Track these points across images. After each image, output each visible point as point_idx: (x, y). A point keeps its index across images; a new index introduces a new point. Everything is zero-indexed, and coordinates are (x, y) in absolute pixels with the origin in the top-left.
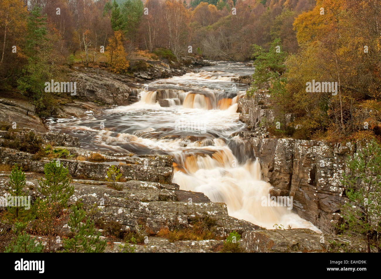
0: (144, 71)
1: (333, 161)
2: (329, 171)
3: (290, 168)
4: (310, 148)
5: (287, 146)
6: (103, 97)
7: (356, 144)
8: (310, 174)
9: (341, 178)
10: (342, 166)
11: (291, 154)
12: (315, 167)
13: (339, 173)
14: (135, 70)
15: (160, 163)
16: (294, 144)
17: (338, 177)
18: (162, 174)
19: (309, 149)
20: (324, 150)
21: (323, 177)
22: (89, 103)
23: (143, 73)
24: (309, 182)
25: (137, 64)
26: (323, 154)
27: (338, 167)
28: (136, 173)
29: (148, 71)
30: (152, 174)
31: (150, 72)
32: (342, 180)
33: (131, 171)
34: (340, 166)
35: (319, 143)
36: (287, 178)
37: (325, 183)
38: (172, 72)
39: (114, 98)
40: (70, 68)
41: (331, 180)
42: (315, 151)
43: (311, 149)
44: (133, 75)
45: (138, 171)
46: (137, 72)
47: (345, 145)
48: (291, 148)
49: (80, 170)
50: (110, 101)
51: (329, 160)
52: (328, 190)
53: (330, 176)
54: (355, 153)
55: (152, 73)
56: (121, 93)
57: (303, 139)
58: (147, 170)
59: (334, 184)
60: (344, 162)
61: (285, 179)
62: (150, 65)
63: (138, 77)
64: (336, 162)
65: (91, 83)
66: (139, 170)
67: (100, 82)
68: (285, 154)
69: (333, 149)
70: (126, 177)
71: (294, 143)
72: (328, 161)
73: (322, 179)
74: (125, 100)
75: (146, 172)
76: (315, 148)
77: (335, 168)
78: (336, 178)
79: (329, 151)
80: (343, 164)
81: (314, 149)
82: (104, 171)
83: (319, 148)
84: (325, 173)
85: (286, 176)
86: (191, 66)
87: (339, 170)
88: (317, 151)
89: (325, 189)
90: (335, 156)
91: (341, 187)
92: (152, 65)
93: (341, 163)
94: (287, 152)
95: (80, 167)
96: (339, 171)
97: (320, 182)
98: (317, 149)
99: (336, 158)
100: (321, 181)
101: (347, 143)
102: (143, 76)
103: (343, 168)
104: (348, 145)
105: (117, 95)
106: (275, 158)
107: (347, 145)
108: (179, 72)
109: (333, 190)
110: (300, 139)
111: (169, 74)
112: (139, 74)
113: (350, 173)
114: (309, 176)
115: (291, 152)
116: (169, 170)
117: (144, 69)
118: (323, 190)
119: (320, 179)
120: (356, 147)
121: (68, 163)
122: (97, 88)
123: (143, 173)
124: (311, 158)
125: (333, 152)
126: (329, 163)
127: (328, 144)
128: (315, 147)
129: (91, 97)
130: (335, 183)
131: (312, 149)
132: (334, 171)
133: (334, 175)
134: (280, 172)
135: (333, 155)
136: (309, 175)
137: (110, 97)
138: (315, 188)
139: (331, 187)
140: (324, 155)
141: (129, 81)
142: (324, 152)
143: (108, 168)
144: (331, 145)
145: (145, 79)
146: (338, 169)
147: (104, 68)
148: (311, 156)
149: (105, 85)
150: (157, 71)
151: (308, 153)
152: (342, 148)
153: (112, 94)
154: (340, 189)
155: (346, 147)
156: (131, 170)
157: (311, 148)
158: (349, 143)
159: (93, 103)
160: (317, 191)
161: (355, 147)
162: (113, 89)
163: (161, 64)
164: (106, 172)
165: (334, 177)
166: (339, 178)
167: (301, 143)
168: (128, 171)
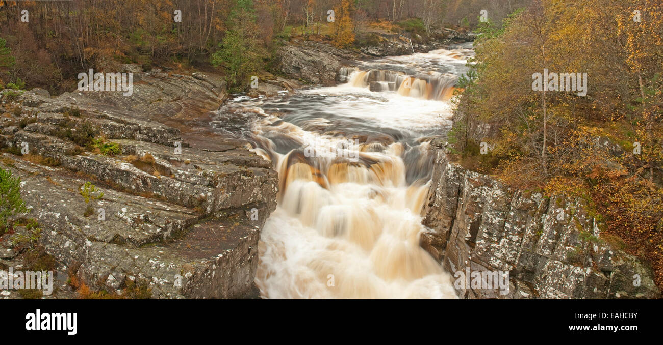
0: (374, 46)
1: (505, 217)
2: (496, 232)
3: (453, 209)
4: (478, 188)
5: (451, 177)
6: (308, 75)
7: (549, 200)
8: (471, 227)
9: (513, 249)
10: (519, 229)
11: (457, 189)
12: (480, 219)
13: (510, 239)
14: (363, 45)
15: (203, 180)
16: (463, 175)
17: (507, 245)
18: (196, 196)
19: (476, 189)
20: (495, 196)
21: (485, 238)
22: (293, 80)
23: (372, 49)
24: (467, 239)
25: (367, 37)
26: (493, 202)
27: (512, 229)
28: (165, 188)
29: (379, 46)
30: (184, 193)
31: (382, 47)
32: (514, 252)
33: (160, 186)
34: (515, 228)
35: (493, 183)
36: (447, 222)
37: (485, 250)
38: (414, 48)
39: (320, 77)
40: (289, 41)
41: (494, 248)
42: (485, 195)
43: (479, 190)
44: (359, 51)
45: (167, 187)
46: (364, 47)
47: (528, 197)
48: (457, 180)
49: (108, 174)
50: (315, 79)
51: (499, 214)
52: (488, 262)
53: (496, 240)
54: (544, 215)
55: (384, 49)
56: (327, 72)
57: (475, 172)
58: (179, 188)
59: (499, 255)
60: (525, 224)
61: (444, 223)
62: (384, 39)
63: (365, 53)
64: (511, 221)
65: (297, 59)
66: (169, 186)
67: (307, 58)
68: (447, 188)
69: (511, 198)
70: (155, 192)
71: (464, 173)
72: (497, 215)
73: (483, 241)
74: (331, 80)
75: (177, 190)
76: (485, 190)
77: (506, 230)
78: (503, 245)
79: (503, 200)
80: (523, 226)
81: (484, 192)
82: (131, 179)
83: (490, 191)
84: (489, 233)
85: (446, 219)
86: (447, 41)
87: (514, 234)
88: (487, 195)
89: (483, 259)
90: (513, 211)
91: (509, 263)
92: (386, 39)
93: (519, 224)
94: (450, 185)
95: (107, 171)
96: (511, 236)
97: (478, 245)
98: (487, 192)
99: (512, 214)
100: (480, 244)
101: (533, 195)
102: (371, 52)
103: (521, 233)
104: (534, 198)
105: (323, 73)
106: (438, 189)
107: (532, 197)
108: (423, 49)
109: (495, 264)
110: (471, 171)
111: (407, 50)
112: (367, 50)
113: (528, 246)
114: (469, 231)
115: (456, 185)
116: (207, 193)
117: (375, 45)
118: (480, 260)
119: (480, 240)
120: (548, 205)
121: (97, 163)
122: (303, 65)
123: (173, 191)
124: (478, 202)
125: (509, 204)
126: (497, 219)
127: (504, 189)
128: (486, 188)
129: (296, 75)
130: (501, 254)
131: (482, 190)
132: (504, 234)
133: (503, 240)
134: (439, 210)
135: (509, 208)
136: (469, 228)
137: (315, 76)
138: (470, 252)
139: (492, 259)
140: (494, 204)
141: (351, 58)
142: (495, 201)
143: (135, 177)
144: (509, 191)
145: (374, 55)
146: (511, 233)
147: (327, 41)
148: (478, 200)
149: (312, 62)
150: (392, 47)
151: (472, 195)
152: (522, 201)
153: (319, 72)
154: (507, 265)
155: (530, 201)
156: (160, 184)
157: (481, 188)
158: (538, 195)
159: (296, 81)
160: (470, 258)
161: (547, 203)
162: (320, 67)
163: (400, 38)
164: (132, 181)
165: (501, 243)
166: (509, 248)
167: (469, 176)
168: (157, 185)
